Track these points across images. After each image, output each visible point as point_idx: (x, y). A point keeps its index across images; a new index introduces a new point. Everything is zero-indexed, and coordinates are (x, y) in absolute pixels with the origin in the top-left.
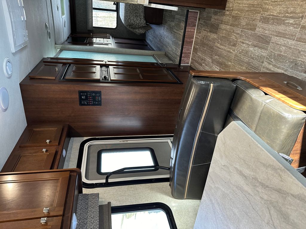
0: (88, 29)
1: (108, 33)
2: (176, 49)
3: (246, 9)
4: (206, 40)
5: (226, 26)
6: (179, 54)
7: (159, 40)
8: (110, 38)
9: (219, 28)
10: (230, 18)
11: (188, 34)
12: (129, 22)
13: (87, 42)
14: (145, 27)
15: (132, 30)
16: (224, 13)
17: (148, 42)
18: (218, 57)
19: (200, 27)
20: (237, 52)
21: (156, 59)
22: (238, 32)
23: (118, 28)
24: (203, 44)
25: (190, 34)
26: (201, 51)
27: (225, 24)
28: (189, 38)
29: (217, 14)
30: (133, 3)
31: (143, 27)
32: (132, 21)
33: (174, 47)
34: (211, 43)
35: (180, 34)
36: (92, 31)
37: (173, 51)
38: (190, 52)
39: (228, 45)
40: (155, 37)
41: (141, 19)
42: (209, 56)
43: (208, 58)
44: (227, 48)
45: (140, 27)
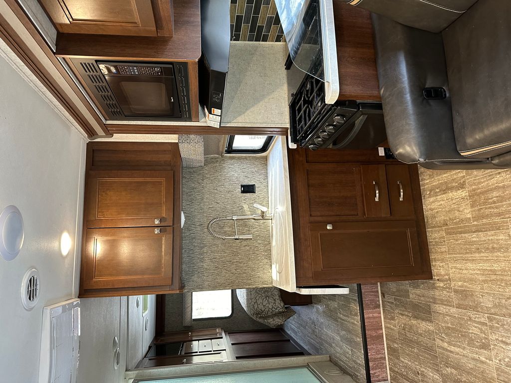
0: (183, 325)
1: (218, 327)
2: (352, 350)
3: (481, 279)
4: (411, 332)
5: (448, 307)
6: (362, 361)
7: (310, 330)
8: (222, 338)
9: (433, 312)
10: (451, 293)
11: (369, 322)
12: (256, 308)
13: (183, 353)
14: (283, 312)
15: (261, 321)
16: (434, 284)
17: (289, 332)
18: (453, 371)
19: (388, 308)
20: (497, 361)
21: (316, 373)
22: (482, 320)
23: (234, 315)
24: (408, 342)
25: (373, 322)
26: (408, 355)
27: (445, 305)
28: (375, 329)
29: (419, 286)
30: (265, 286)
31: (280, 313)
32: (261, 307)
33: (347, 348)
34: (424, 340)
35: (353, 323)
36: (191, 326)
37: (348, 355)
38: (383, 356)
39: (469, 344)
40: (303, 325)
41: (275, 300)
42: (429, 367)
43: (430, 370)
44: (469, 351)
45: (274, 313)
